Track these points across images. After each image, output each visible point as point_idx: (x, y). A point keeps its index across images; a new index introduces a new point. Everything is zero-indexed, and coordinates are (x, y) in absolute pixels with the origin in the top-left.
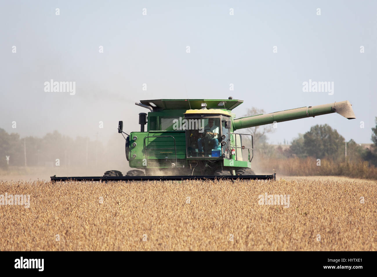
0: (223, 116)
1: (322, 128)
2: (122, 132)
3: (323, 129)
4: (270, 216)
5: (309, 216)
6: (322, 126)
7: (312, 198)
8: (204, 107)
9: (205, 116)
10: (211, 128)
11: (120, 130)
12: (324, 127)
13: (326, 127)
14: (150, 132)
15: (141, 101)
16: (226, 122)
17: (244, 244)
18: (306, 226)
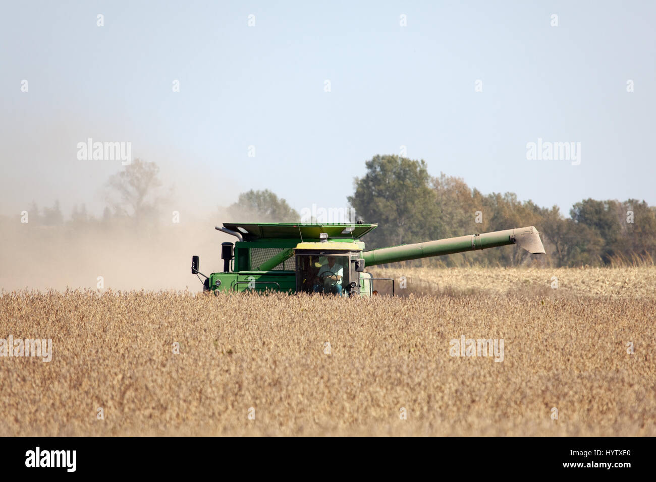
0: (352, 253)
1: (260, 196)
2: (197, 273)
3: (262, 198)
4: (166, 357)
5: (234, 356)
6: (260, 193)
7: (242, 323)
8: (323, 239)
9: (326, 253)
10: (332, 268)
11: (195, 269)
12: (263, 193)
13: (266, 195)
14: (240, 274)
15: (224, 225)
16: (357, 263)
17: (116, 408)
18: (230, 374)
